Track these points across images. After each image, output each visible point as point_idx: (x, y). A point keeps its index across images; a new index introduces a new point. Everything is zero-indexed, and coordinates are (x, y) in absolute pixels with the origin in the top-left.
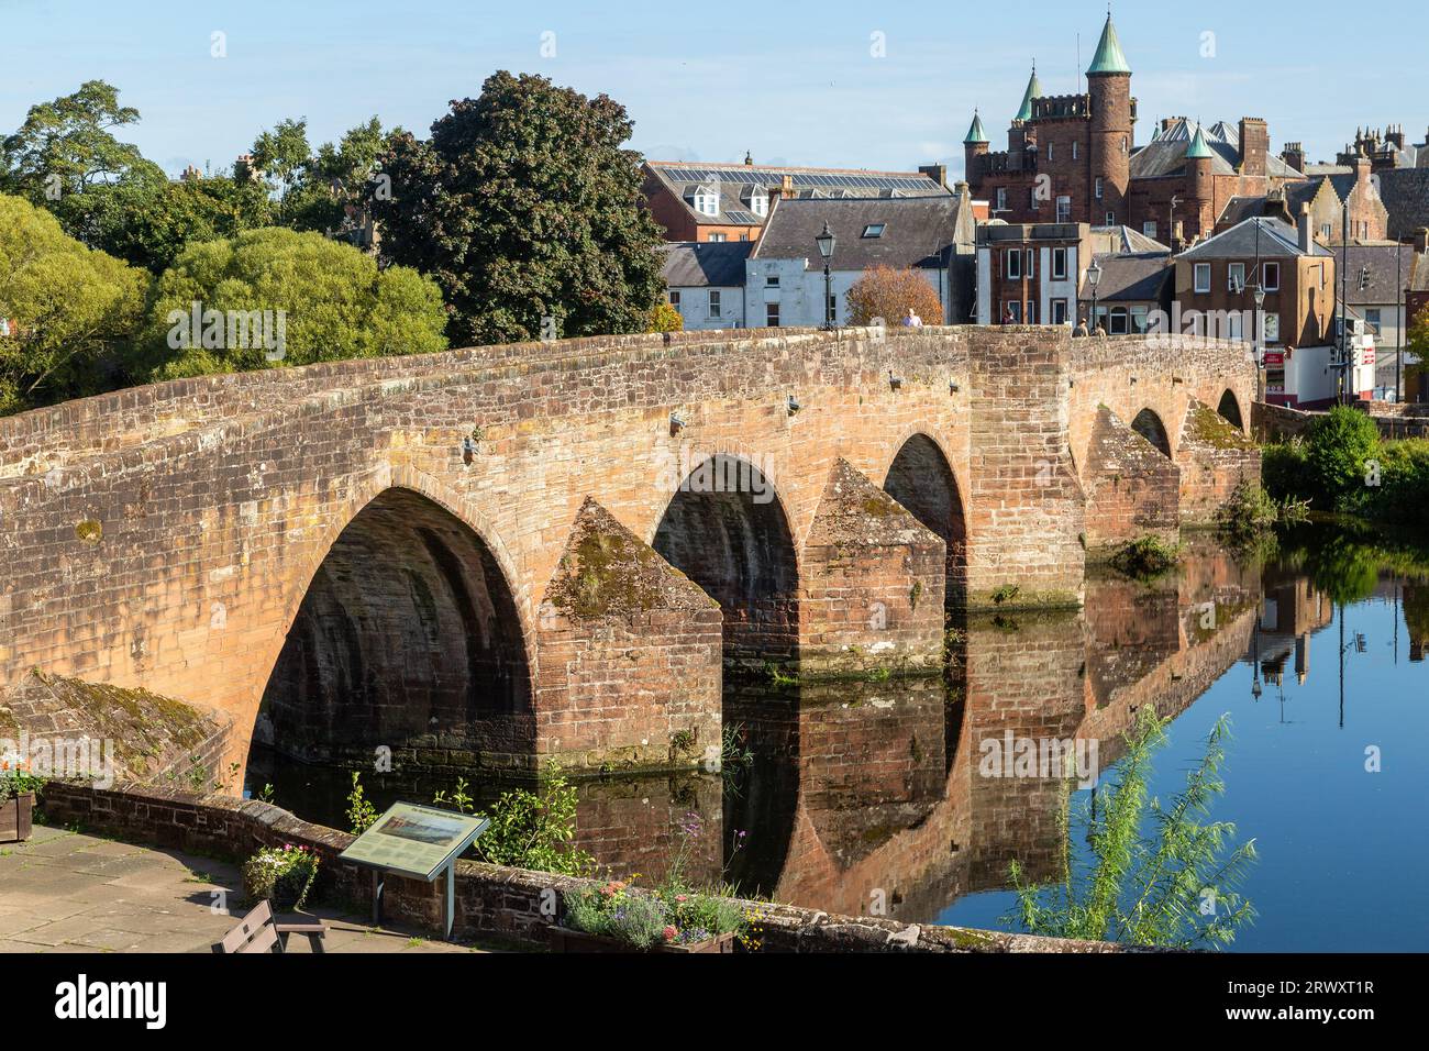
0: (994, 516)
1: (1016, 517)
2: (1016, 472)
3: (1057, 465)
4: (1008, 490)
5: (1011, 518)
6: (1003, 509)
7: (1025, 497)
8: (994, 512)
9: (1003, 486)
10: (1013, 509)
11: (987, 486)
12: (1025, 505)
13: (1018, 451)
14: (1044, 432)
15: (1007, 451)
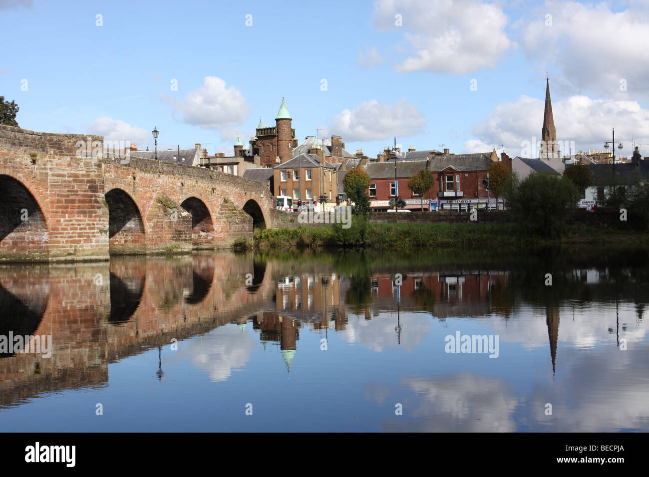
0: (62, 221)
1: (74, 222)
2: (73, 201)
3: (94, 199)
4: (69, 210)
5: (71, 223)
6: (67, 218)
7: (79, 213)
8: (62, 220)
9: (67, 207)
10: (72, 218)
11: (58, 207)
12: (78, 217)
13: (74, 191)
14: (87, 183)
15: (68, 191)
